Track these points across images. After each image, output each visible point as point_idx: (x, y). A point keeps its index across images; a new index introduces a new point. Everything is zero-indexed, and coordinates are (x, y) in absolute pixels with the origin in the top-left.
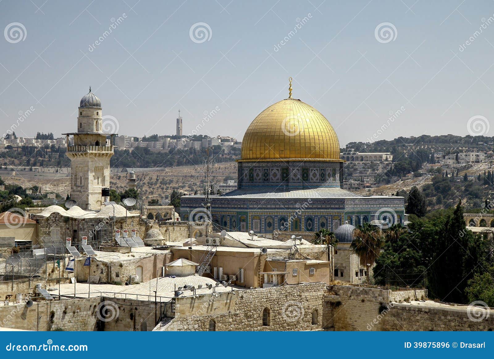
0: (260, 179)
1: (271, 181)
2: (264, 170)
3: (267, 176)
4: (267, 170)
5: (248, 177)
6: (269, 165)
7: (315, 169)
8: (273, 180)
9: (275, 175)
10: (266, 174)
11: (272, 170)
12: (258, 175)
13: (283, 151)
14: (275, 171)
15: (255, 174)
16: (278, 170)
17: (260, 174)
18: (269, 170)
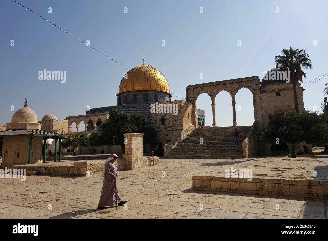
0: (131, 101)
1: (137, 101)
2: (134, 96)
3: (135, 99)
4: (135, 96)
5: (124, 101)
6: (136, 93)
7: (161, 96)
8: (138, 101)
9: (140, 98)
10: (135, 98)
11: (138, 95)
12: (130, 99)
13: (144, 85)
14: (140, 96)
15: (128, 99)
16: (141, 95)
17: (131, 98)
18: (137, 95)
